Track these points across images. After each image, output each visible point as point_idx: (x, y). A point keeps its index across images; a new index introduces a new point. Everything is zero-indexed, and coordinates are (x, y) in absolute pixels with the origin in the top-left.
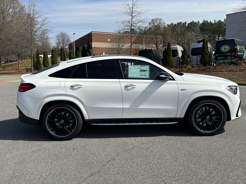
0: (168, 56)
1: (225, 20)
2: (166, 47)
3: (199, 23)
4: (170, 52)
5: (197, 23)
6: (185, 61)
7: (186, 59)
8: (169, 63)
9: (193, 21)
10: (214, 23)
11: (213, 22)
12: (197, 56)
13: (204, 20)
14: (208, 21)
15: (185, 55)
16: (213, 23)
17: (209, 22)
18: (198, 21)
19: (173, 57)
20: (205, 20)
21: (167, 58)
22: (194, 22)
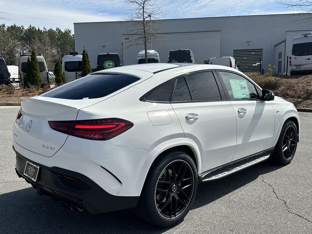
0: (34, 71)
1: (57, 30)
2: (29, 57)
3: (23, 28)
4: (36, 64)
5: (21, 28)
6: (61, 78)
7: (61, 75)
8: (37, 80)
9: (14, 25)
10: (44, 31)
11: (42, 29)
12: (75, 72)
13: (30, 26)
14: (35, 28)
15: (60, 70)
16: (42, 32)
17: (37, 29)
18: (22, 26)
19: (41, 72)
20: (32, 26)
21: (33, 74)
22: (16, 26)
